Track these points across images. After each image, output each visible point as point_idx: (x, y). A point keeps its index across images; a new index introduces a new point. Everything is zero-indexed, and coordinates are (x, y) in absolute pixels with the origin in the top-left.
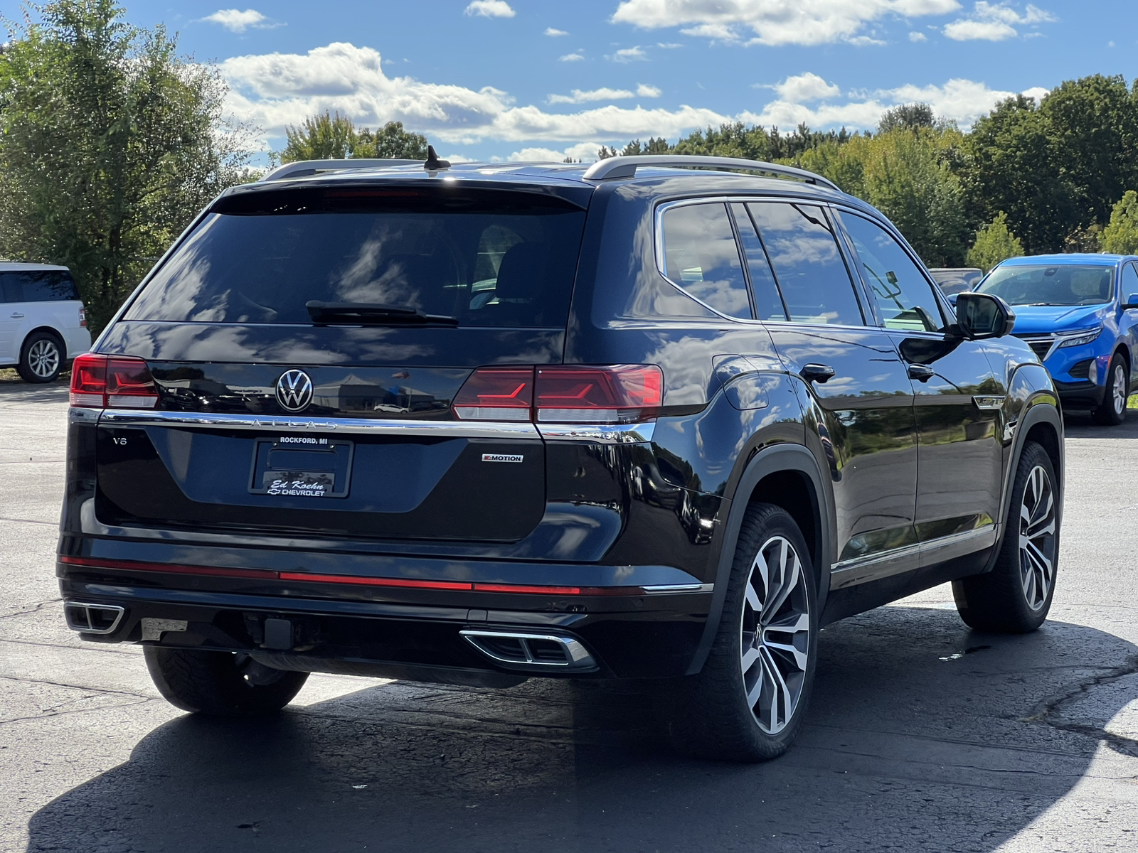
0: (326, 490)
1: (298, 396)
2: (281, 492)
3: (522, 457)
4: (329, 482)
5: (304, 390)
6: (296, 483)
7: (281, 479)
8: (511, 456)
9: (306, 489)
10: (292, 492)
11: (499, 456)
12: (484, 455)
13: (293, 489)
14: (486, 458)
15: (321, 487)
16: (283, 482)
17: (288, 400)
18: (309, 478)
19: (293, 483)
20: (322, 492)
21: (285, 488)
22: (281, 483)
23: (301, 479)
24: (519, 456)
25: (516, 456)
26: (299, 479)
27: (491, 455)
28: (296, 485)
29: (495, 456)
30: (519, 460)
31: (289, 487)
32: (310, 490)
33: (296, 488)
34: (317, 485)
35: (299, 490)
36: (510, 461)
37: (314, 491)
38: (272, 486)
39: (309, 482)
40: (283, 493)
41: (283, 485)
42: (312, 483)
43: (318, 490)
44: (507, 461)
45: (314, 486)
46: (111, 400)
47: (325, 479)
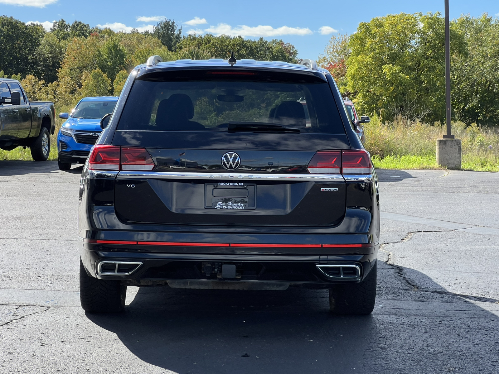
0: (245, 206)
1: (234, 164)
2: (222, 207)
3: (337, 189)
4: (246, 202)
5: (236, 161)
6: (230, 203)
7: (221, 201)
8: (333, 189)
9: (235, 206)
10: (228, 207)
11: (328, 189)
12: (321, 189)
13: (228, 206)
14: (323, 190)
15: (243, 205)
16: (223, 203)
17: (228, 166)
18: (236, 201)
19: (228, 203)
20: (244, 207)
21: (224, 206)
22: (221, 204)
23: (232, 201)
24: (336, 189)
25: (335, 189)
26: (230, 201)
27: (325, 189)
28: (229, 204)
29: (326, 189)
30: (336, 190)
31: (226, 205)
32: (237, 206)
33: (230, 205)
34: (241, 204)
35: (231, 206)
36: (333, 191)
37: (239, 207)
38: (217, 205)
39: (235, 202)
40: (223, 208)
41: (223, 204)
42: (238, 203)
43: (242, 206)
44: (331, 191)
45: (239, 204)
46: (123, 167)
47: (244, 201)
